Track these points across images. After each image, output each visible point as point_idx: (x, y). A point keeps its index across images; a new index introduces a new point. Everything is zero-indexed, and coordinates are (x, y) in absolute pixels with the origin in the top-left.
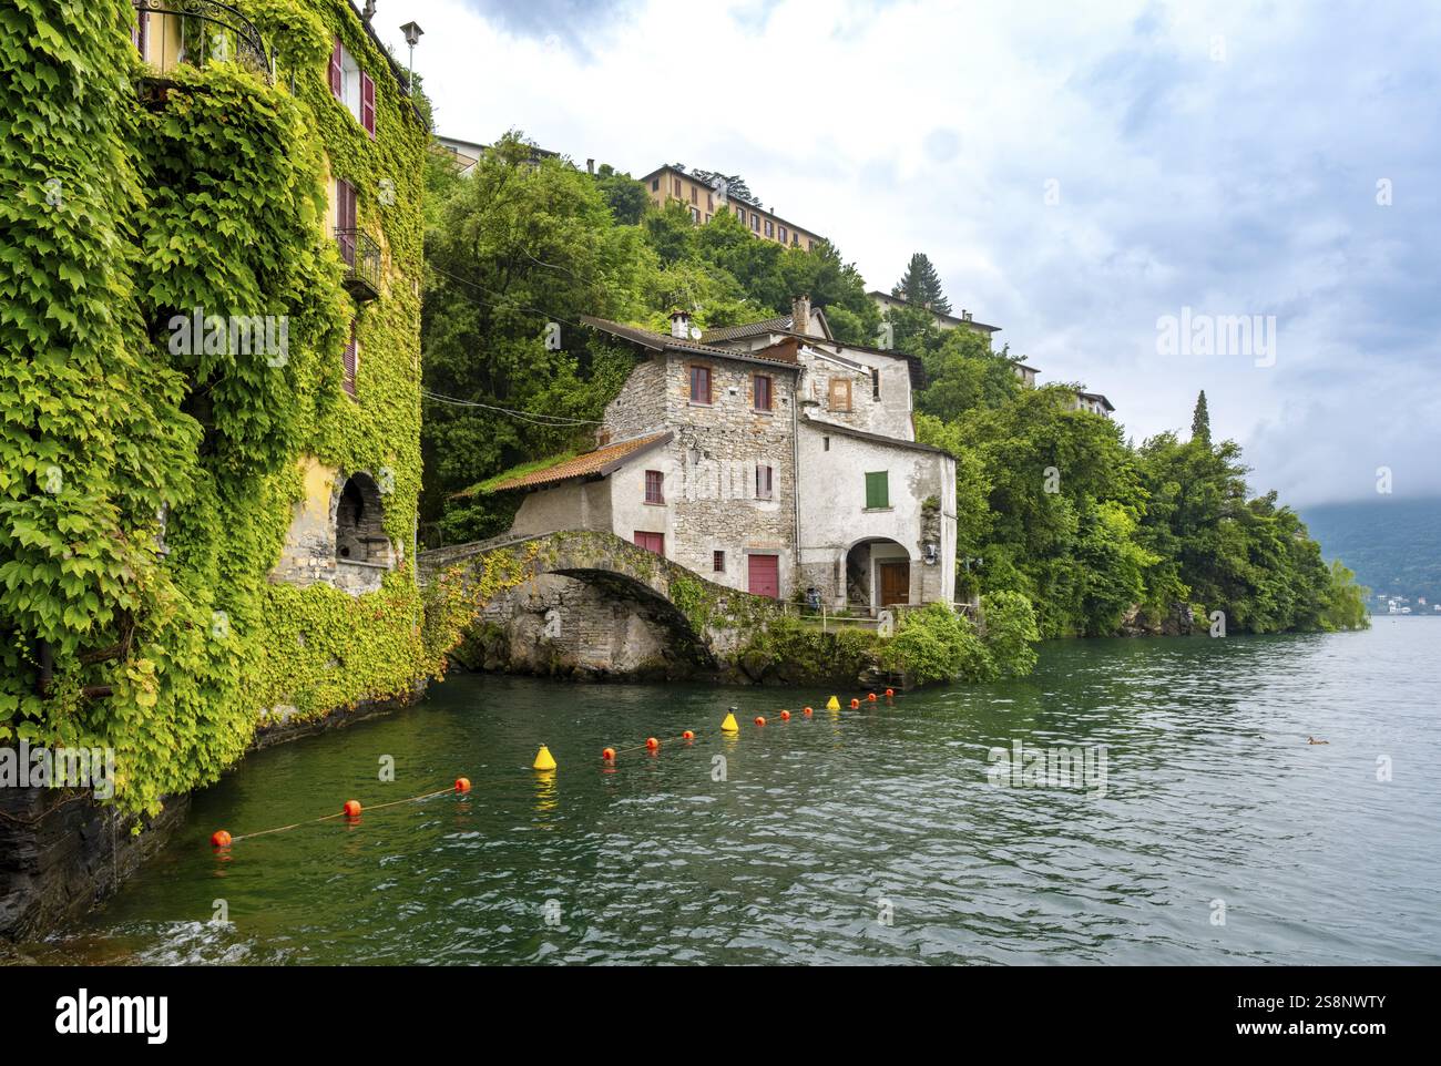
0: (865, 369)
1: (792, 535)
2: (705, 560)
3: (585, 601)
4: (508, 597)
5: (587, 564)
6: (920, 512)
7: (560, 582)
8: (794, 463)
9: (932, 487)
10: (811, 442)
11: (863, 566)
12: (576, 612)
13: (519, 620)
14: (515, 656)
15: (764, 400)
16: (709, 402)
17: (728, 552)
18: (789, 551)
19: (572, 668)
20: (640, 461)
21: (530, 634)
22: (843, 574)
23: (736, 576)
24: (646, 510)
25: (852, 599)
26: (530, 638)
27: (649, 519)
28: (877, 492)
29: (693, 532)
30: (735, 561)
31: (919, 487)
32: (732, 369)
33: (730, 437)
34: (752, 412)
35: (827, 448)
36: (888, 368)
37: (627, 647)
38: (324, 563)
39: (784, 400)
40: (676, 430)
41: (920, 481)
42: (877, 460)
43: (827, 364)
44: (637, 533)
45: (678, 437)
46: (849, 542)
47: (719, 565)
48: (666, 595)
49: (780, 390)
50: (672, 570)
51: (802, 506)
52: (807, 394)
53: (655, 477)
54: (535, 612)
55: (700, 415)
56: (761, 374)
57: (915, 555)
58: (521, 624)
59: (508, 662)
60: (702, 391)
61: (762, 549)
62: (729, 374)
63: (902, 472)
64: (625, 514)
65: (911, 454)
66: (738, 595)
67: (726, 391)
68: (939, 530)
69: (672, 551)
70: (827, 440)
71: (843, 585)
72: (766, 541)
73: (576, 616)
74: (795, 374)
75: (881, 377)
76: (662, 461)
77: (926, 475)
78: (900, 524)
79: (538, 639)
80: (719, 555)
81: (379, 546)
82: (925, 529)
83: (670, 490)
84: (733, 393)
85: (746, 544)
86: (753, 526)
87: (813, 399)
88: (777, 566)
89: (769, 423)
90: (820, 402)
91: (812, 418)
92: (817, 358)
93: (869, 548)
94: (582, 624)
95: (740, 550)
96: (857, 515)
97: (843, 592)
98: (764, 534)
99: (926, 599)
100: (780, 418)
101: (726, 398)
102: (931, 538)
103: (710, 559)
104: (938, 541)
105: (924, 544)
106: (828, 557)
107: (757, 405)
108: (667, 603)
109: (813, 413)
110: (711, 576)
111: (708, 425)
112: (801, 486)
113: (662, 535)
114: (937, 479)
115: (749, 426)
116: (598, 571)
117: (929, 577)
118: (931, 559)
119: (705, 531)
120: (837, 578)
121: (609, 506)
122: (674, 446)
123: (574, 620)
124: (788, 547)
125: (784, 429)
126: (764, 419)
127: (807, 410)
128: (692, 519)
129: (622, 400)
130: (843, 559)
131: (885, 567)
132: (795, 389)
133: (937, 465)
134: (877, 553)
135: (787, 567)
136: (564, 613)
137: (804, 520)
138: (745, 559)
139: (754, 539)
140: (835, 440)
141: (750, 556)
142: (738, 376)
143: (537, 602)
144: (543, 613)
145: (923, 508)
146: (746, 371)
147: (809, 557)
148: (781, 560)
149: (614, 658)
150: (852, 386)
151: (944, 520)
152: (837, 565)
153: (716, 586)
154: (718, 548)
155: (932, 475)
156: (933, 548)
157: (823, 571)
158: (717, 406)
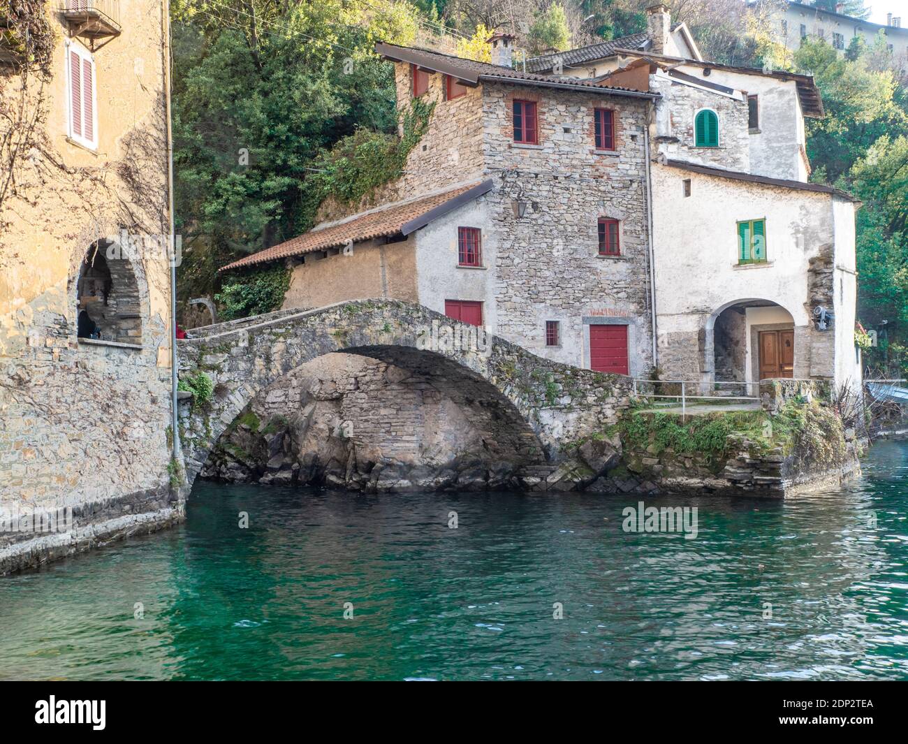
0: (737, 95)
1: (645, 301)
2: (534, 333)
3: (386, 384)
4: (295, 383)
5: (385, 339)
6: (808, 266)
7: (354, 364)
8: (646, 211)
9: (822, 236)
10: (666, 186)
11: (736, 334)
12: (376, 398)
13: (308, 410)
14: (303, 452)
15: (605, 138)
16: (536, 142)
17: (564, 322)
18: (641, 320)
19: (372, 462)
20: (452, 216)
21: (322, 426)
22: (710, 345)
23: (574, 351)
24: (459, 274)
25: (721, 374)
26: (322, 430)
27: (465, 285)
28: (752, 245)
29: (518, 299)
30: (572, 333)
31: (806, 236)
32: (566, 102)
33: (564, 183)
34: (592, 153)
35: (688, 193)
36: (771, 91)
37: (440, 437)
39: (633, 137)
40: (496, 177)
41: (806, 229)
42: (751, 204)
43: (687, 91)
44: (449, 302)
45: (498, 186)
46: (716, 306)
47: (552, 334)
48: (485, 375)
49: (626, 125)
51: (658, 265)
52: (662, 128)
53: (470, 235)
54: (326, 399)
55: (527, 158)
56: (603, 105)
57: (801, 318)
58: (311, 414)
59: (295, 459)
60: (527, 129)
61: (608, 318)
62: (562, 108)
63: (784, 218)
64: (433, 280)
65: (794, 194)
66: (575, 371)
67: (559, 129)
68: (831, 288)
69: (493, 322)
70: (688, 182)
71: (710, 358)
72: (609, 308)
73: (376, 403)
74: (646, 102)
75: (761, 103)
76: (474, 216)
77: (814, 222)
78: (781, 282)
79: (331, 430)
80: (552, 327)
81: (131, 324)
82: (813, 287)
83: (490, 250)
84: (567, 130)
85: (586, 312)
86: (596, 290)
87: (671, 134)
88: (625, 336)
89: (614, 165)
90: (680, 137)
91: (669, 156)
92: (675, 83)
93: (743, 312)
94: (383, 412)
95: (578, 320)
96: (727, 273)
97: (710, 366)
98: (608, 299)
99: (814, 371)
100: (625, 162)
101: (559, 135)
102: (820, 297)
103: (541, 332)
104: (830, 302)
105: (813, 304)
106: (690, 326)
107: (598, 145)
108: (486, 383)
109: (670, 152)
110: (542, 352)
111: (537, 170)
112: (655, 240)
113: (480, 304)
114: (828, 224)
115: (588, 169)
116: (399, 347)
117: (819, 345)
118: (823, 322)
119: (535, 297)
120: (702, 350)
121: (414, 271)
122: (493, 197)
123: (373, 408)
124: (639, 313)
125: (633, 172)
126: (607, 161)
127: (662, 148)
128: (517, 284)
129: (428, 144)
130: (709, 327)
131: (761, 335)
132: (646, 122)
133: (831, 208)
134: (752, 320)
135: (638, 340)
136: (362, 399)
137: (660, 281)
138: (586, 330)
139: (596, 306)
140: (698, 182)
141: (591, 326)
142: (573, 109)
143: (329, 388)
144: (337, 400)
145: (812, 262)
146: (583, 103)
147: (666, 327)
148: (632, 330)
149: (423, 450)
150: (721, 117)
151: (837, 275)
152: (702, 334)
153: (548, 364)
154: (551, 317)
155: (823, 222)
156: (823, 309)
157: (685, 342)
158: (547, 147)
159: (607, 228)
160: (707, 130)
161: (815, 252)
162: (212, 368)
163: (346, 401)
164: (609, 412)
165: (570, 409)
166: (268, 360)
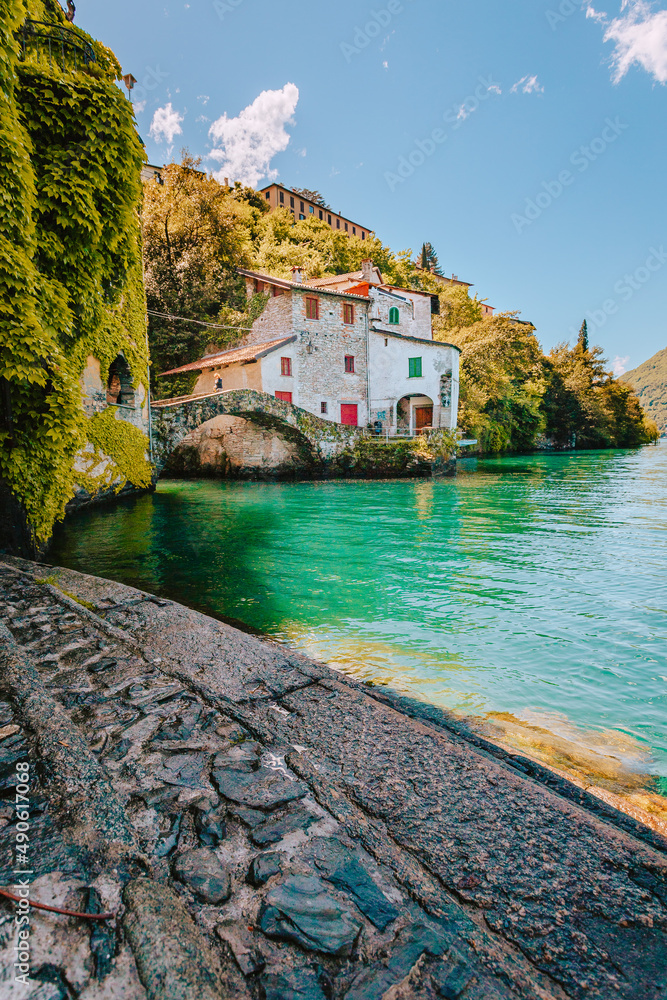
0: (408, 301)
1: (366, 393)
2: (316, 407)
3: (246, 430)
4: (198, 431)
5: (250, 408)
6: (440, 379)
7: (233, 420)
8: (366, 353)
9: (447, 365)
10: (376, 341)
11: (405, 409)
12: (241, 436)
13: (205, 443)
14: (203, 462)
15: (348, 318)
16: (317, 319)
17: (329, 402)
18: (363, 402)
19: (239, 467)
20: (278, 351)
21: (212, 450)
22: (395, 410)
23: (334, 415)
24: (282, 379)
25: (400, 425)
26: (212, 452)
27: (284, 384)
28: (415, 368)
29: (308, 392)
30: (333, 407)
31: (439, 365)
32: (331, 300)
33: (330, 338)
34: (343, 325)
35: (386, 345)
36: (419, 300)
37: (272, 455)
38: (101, 404)
39: (361, 318)
40: (298, 334)
41: (439, 362)
42: (415, 350)
43: (386, 298)
44: (277, 392)
45: (299, 338)
46: (398, 396)
47: (324, 411)
48: (295, 426)
49: (359, 309)
50: (297, 411)
51: (371, 377)
52: (374, 314)
53: (286, 361)
54: (215, 438)
55: (312, 325)
56: (348, 303)
57: (437, 402)
58: (207, 445)
59: (199, 466)
60: (313, 312)
61: (349, 401)
62: (329, 303)
63: (430, 357)
64: (269, 382)
65: (434, 346)
66: (336, 425)
67: (328, 313)
68: (449, 389)
69: (296, 401)
70: (386, 340)
71: (395, 418)
72: (350, 397)
73: (241, 439)
74: (368, 302)
75: (415, 305)
76: (288, 351)
77: (444, 359)
78: (428, 385)
80: (324, 405)
81: (129, 397)
82: (442, 387)
83: (295, 367)
84: (331, 313)
85: (339, 398)
86: (343, 388)
87: (378, 317)
88: (356, 410)
89: (352, 331)
90: (382, 319)
91: (377, 328)
92: (380, 294)
93: (409, 399)
94: (244, 443)
95: (336, 402)
96: (403, 381)
97: (395, 423)
98: (349, 393)
99: (442, 425)
100: (359, 327)
101: (328, 316)
102: (445, 392)
103: (319, 407)
104: (450, 394)
105: (442, 395)
106: (386, 405)
107: (345, 321)
108: (296, 430)
109: (377, 325)
110: (320, 415)
111: (317, 331)
112: (371, 366)
113: (291, 393)
115: (340, 332)
116: (256, 412)
117: (444, 414)
118: (445, 403)
119: (316, 391)
120: (391, 415)
121: (260, 376)
122: (297, 343)
124: (363, 399)
125: (361, 334)
126: (349, 329)
127: (375, 323)
128: (308, 384)
129: (264, 318)
130: (395, 406)
131: (418, 409)
132: (367, 310)
133: (450, 353)
134: (414, 402)
135: (362, 411)
136: (233, 437)
137: (372, 385)
138: (339, 407)
139: (344, 395)
140: (391, 340)
141: (341, 405)
142: (334, 304)
143: (216, 433)
144: (220, 439)
145: (442, 377)
146: (338, 301)
147: (375, 405)
148: (359, 407)
149: (264, 461)
150: (400, 310)
152: (391, 409)
153: (322, 420)
154: (323, 400)
155: (447, 359)
156: (447, 398)
157: (384, 412)
158: (322, 321)
159: (349, 360)
160: (394, 316)
161: (443, 372)
162: (168, 420)
163: (225, 438)
164: (351, 443)
165: (333, 441)
166: (194, 418)
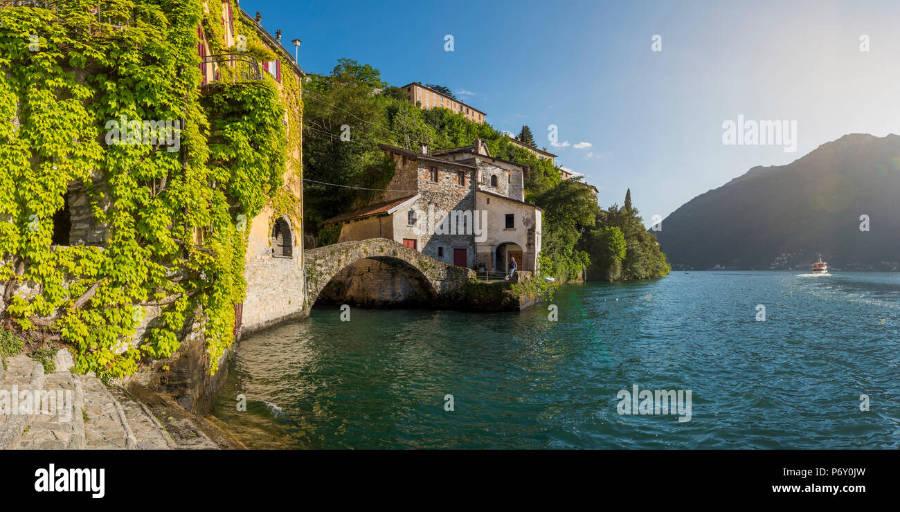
1: (473, 241)
2: (434, 251)
3: (380, 270)
5: (382, 254)
6: (527, 232)
8: (474, 208)
9: (532, 221)
10: (481, 200)
11: (502, 254)
13: (350, 279)
15: (461, 181)
16: (437, 181)
17: (445, 247)
18: (471, 247)
19: (374, 300)
20: (406, 207)
22: (495, 255)
23: (449, 259)
24: (408, 228)
25: (498, 269)
27: (410, 233)
28: (510, 220)
29: (429, 239)
30: (448, 252)
31: (526, 221)
32: (447, 168)
33: (446, 197)
34: (456, 186)
35: (488, 203)
36: (514, 170)
38: (267, 257)
39: (470, 182)
40: (422, 194)
41: (526, 219)
42: (509, 208)
43: (488, 167)
44: (404, 239)
45: (423, 197)
46: (497, 244)
47: (441, 253)
48: (417, 267)
49: (468, 177)
50: (419, 256)
52: (479, 179)
55: (433, 187)
56: (461, 170)
57: (524, 249)
58: (351, 281)
60: (434, 177)
61: (460, 246)
62: (446, 170)
63: (520, 214)
64: (399, 230)
66: (449, 267)
67: (445, 178)
68: (534, 240)
69: (419, 247)
70: (488, 199)
71: (495, 262)
72: (461, 243)
74: (474, 171)
76: (414, 207)
77: (530, 217)
78: (517, 236)
80: (441, 249)
82: (529, 239)
84: (447, 178)
85: (453, 244)
86: (456, 236)
87: (483, 182)
88: (466, 253)
89: (463, 191)
90: (486, 183)
91: (482, 189)
93: (505, 246)
94: (379, 280)
95: (450, 247)
96: (501, 232)
97: (494, 265)
98: (460, 239)
99: (529, 268)
100: (468, 190)
101: (445, 180)
102: (531, 242)
103: (437, 251)
104: (534, 244)
105: (529, 245)
106: (488, 250)
107: (458, 183)
108: (417, 270)
110: (438, 258)
111: (437, 191)
113: (415, 240)
114: (534, 217)
115: (454, 192)
116: (387, 257)
117: (530, 259)
118: (531, 251)
119: (435, 238)
120: (492, 259)
121: (392, 228)
122: (421, 200)
123: (375, 279)
124: (471, 245)
125: (470, 194)
126: (461, 189)
127: (480, 186)
130: (495, 251)
132: (474, 177)
133: (535, 211)
134: (509, 249)
135: (470, 254)
136: (371, 275)
138: (452, 250)
139: (456, 241)
140: (491, 198)
141: (455, 249)
142: (450, 171)
143: (358, 271)
144: (361, 276)
145: (529, 230)
146: (454, 169)
147: (479, 250)
148: (468, 251)
149: (393, 296)
150: (499, 177)
151: (536, 235)
152: (492, 253)
154: (440, 245)
155: (532, 216)
157: (486, 256)
158: (440, 183)
160: (494, 181)
161: (530, 227)
162: (319, 265)
163: (364, 276)
